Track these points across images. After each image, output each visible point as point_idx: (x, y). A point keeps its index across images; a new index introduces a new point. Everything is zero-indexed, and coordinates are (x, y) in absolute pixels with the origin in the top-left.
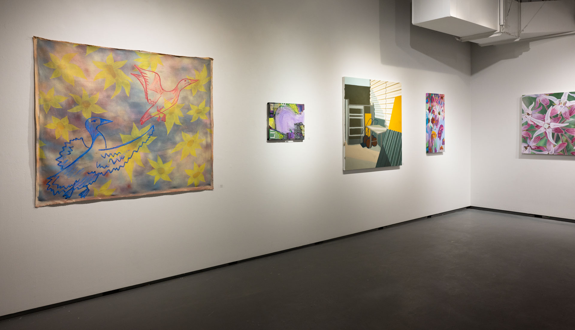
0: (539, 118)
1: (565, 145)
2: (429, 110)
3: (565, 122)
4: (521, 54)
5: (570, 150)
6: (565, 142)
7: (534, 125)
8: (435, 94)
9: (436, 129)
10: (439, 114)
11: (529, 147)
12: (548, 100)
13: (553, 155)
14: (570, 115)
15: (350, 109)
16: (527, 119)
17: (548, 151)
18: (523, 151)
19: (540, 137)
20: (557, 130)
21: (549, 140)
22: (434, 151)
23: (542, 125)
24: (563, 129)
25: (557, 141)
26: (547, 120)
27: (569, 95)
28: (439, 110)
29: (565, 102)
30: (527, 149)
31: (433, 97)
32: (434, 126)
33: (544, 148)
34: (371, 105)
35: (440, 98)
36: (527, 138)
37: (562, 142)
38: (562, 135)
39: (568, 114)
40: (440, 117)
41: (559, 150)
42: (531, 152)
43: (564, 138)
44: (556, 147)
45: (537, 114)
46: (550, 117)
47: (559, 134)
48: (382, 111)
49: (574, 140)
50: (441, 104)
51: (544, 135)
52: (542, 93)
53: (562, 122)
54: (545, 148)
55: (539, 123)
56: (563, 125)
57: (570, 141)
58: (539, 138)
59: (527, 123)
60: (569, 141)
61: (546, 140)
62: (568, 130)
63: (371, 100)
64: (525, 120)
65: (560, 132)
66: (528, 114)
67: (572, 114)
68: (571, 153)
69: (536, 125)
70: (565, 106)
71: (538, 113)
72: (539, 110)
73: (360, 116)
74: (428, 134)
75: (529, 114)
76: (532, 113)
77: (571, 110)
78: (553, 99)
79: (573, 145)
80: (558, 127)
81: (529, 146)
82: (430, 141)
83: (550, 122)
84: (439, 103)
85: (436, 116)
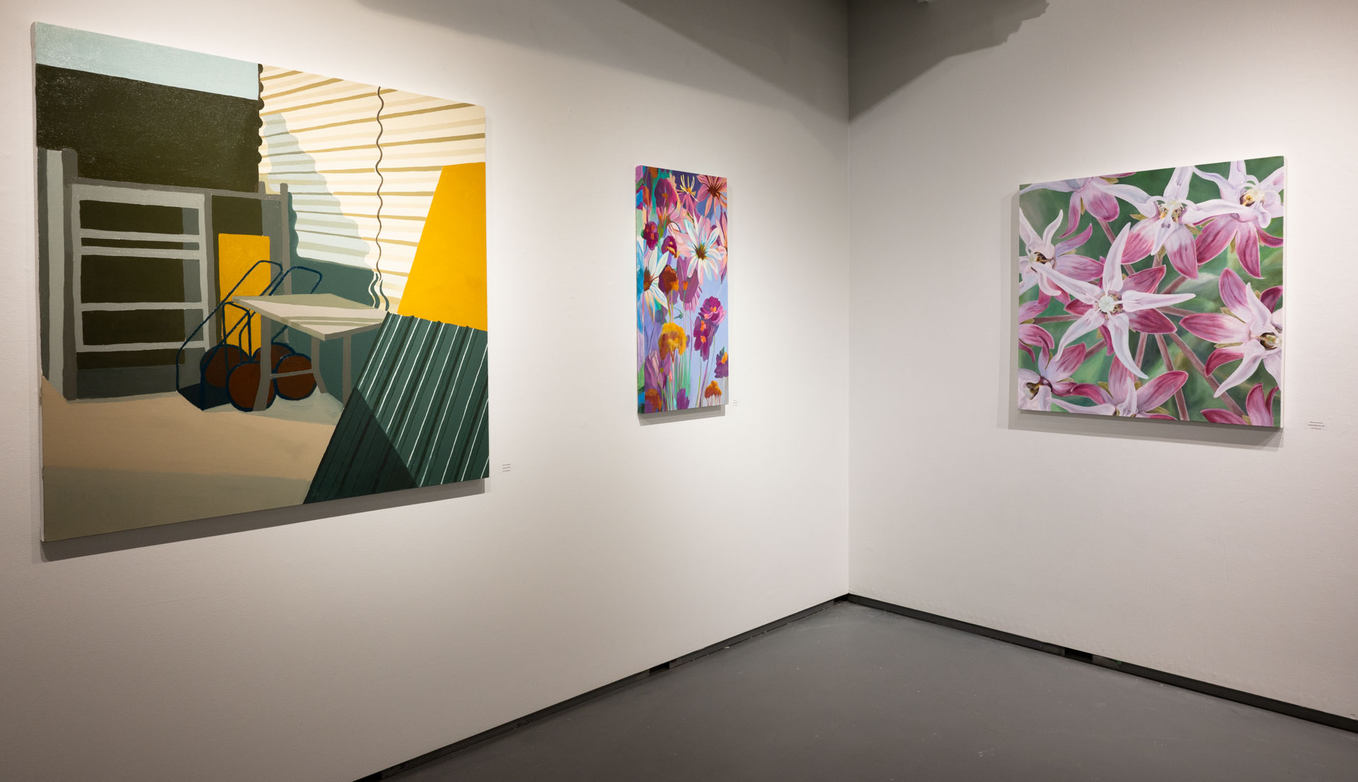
0: (1080, 274)
1: (1181, 381)
2: (650, 236)
3: (1179, 289)
4: (1015, 27)
5: (1200, 402)
6: (1179, 368)
7: (1061, 300)
8: (677, 174)
9: (686, 314)
10: (701, 253)
11: (1043, 384)
12: (1116, 201)
13: (1134, 418)
14: (1200, 260)
15: (82, 203)
16: (1037, 276)
17: (1116, 405)
18: (1024, 399)
19: (1083, 345)
20: (1149, 320)
21: (1117, 360)
22: (673, 404)
23: (1091, 300)
24: (1173, 318)
25: (1147, 366)
26: (1112, 278)
27: (1194, 176)
28: (698, 238)
29: (1178, 207)
30: (1036, 393)
31: (669, 185)
32: (675, 302)
33: (1098, 393)
34: (268, 192)
35: (703, 190)
36: (1037, 349)
37: (1170, 367)
38: (1168, 341)
39: (1191, 254)
40: (705, 269)
41: (1156, 401)
42: (1054, 405)
43: (1175, 354)
44: (1146, 389)
45: (1073, 259)
46: (1123, 270)
47: (1157, 335)
48: (355, 226)
49: (1213, 363)
50: (710, 216)
51: (1100, 338)
52: (1090, 176)
53: (1169, 287)
54: (1103, 392)
55: (1083, 291)
56: (1170, 299)
57: (1199, 365)
58: (1080, 352)
59: (1036, 292)
60: (1196, 367)
61: (1106, 357)
62: (1192, 318)
63: (264, 168)
64: (1028, 284)
65: (1159, 329)
66: (1042, 259)
67: (1207, 255)
68: (1205, 414)
69: (1070, 301)
70: (1181, 224)
71: (1076, 253)
72: (1081, 239)
73: (179, 246)
74: (643, 336)
75: (1044, 258)
76: (1056, 250)
77: (1204, 240)
78: (1132, 194)
79: (1210, 380)
80: (1154, 306)
81: (1045, 382)
82: (655, 363)
83: (1124, 290)
84: (696, 210)
85: (683, 263)
